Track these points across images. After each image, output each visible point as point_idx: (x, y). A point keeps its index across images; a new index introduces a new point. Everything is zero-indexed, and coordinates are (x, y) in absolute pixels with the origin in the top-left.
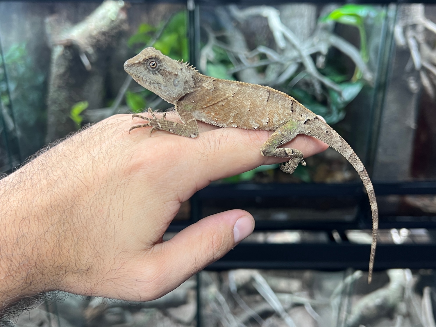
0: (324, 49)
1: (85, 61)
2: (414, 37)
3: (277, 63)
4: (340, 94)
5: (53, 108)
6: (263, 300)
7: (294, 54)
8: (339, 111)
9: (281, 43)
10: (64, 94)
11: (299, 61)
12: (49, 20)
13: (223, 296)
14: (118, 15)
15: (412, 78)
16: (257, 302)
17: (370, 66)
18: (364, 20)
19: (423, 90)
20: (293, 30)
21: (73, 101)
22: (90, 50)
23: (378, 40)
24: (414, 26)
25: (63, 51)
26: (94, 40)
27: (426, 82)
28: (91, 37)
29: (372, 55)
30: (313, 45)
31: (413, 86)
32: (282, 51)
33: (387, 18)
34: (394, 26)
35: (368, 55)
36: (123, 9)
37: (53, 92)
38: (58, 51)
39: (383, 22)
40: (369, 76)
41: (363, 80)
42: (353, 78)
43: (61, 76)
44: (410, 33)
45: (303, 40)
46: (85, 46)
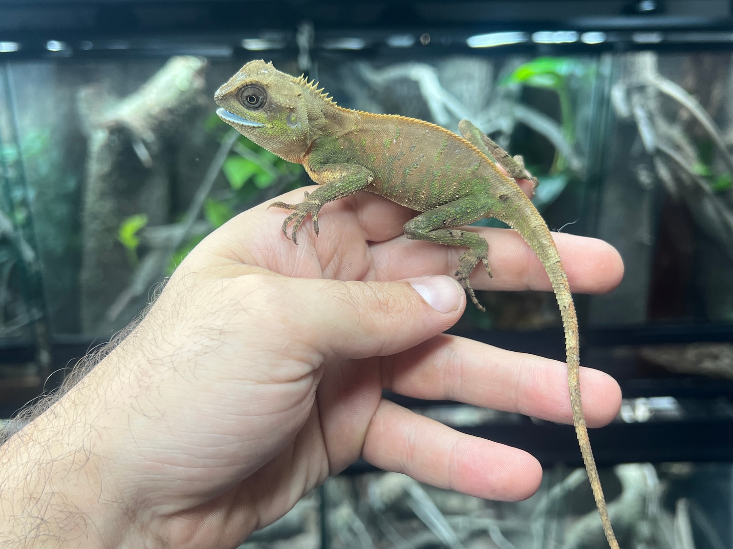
0: (506, 125)
1: (142, 153)
2: (643, 106)
5: (91, 227)
6: (424, 527)
9: (441, 117)
10: (108, 206)
12: (84, 93)
13: (362, 521)
14: (191, 83)
15: (641, 166)
16: (414, 531)
17: (577, 149)
18: (567, 81)
19: (659, 183)
20: (459, 98)
21: (123, 214)
22: (149, 136)
23: (588, 111)
24: (641, 88)
25: (109, 139)
26: (156, 122)
27: (664, 173)
28: (150, 116)
29: (580, 135)
30: (489, 121)
31: (644, 177)
33: (599, 76)
35: (573, 132)
36: (200, 72)
37: (92, 201)
38: (99, 139)
39: (593, 81)
40: (576, 164)
41: (568, 171)
42: (552, 169)
43: (105, 178)
44: (636, 98)
45: (475, 115)
46: (141, 130)
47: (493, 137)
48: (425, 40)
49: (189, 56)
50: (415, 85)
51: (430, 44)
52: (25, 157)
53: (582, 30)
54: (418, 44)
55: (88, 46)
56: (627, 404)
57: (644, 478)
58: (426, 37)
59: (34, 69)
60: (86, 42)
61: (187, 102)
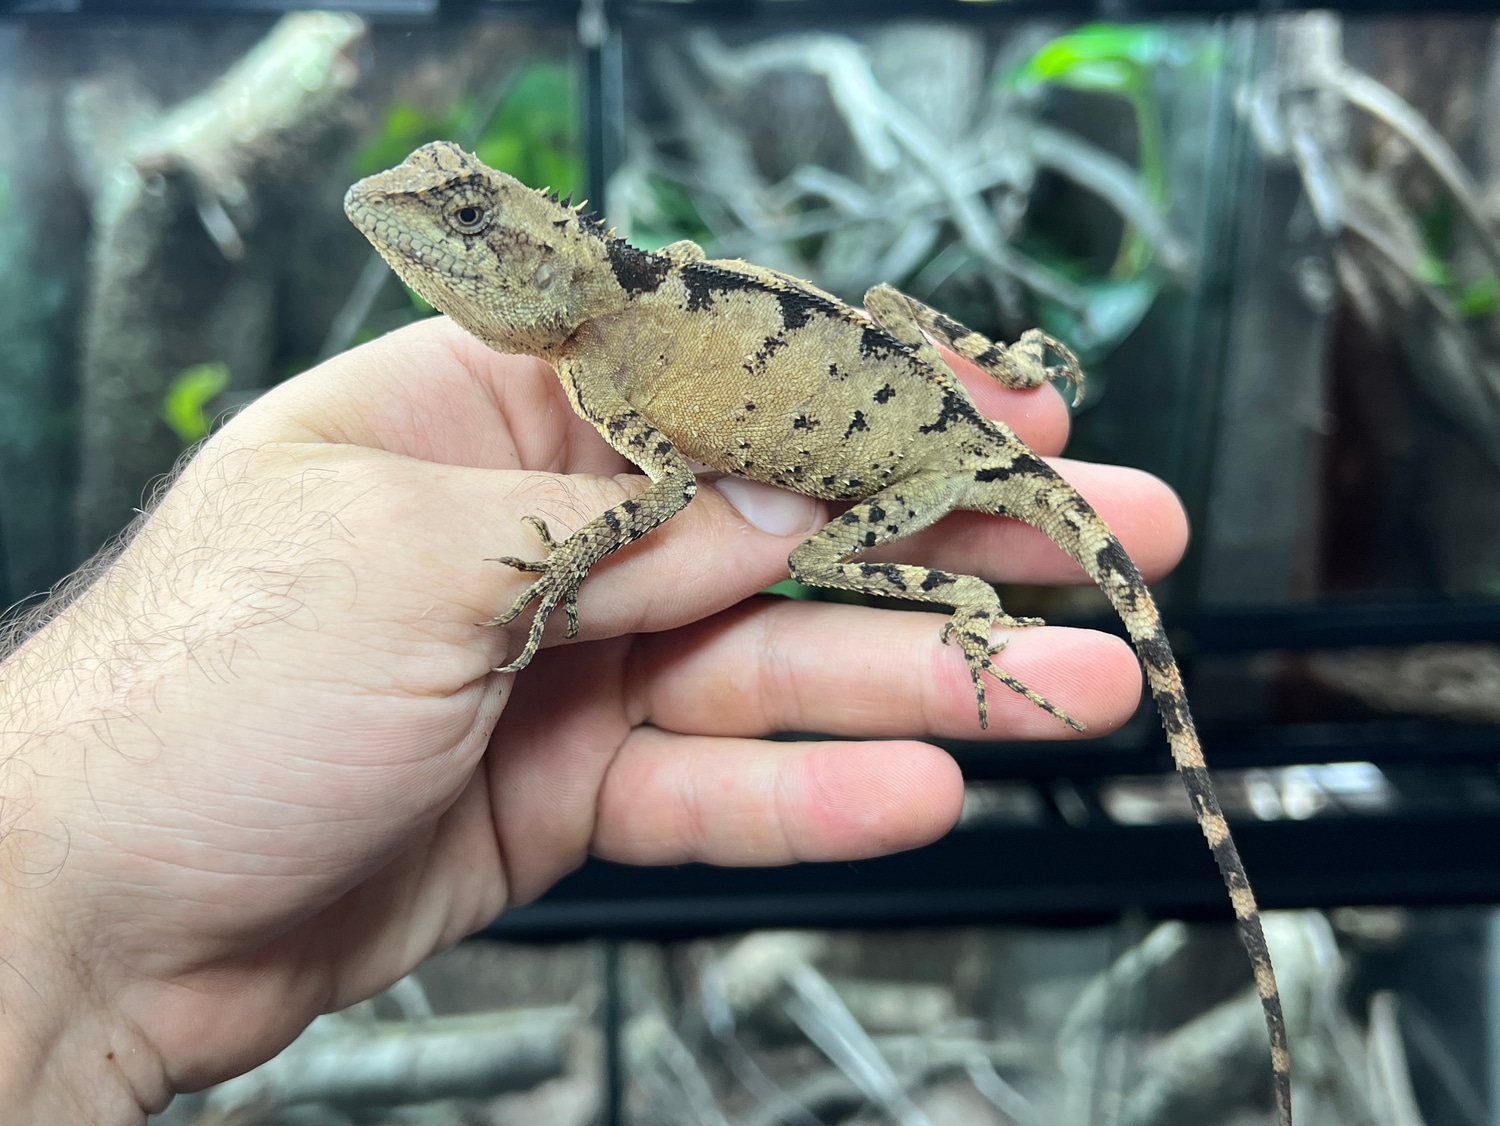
0: (1015, 169)
1: (221, 228)
2: (1311, 133)
3: (859, 224)
4: (1079, 317)
5: (101, 392)
6: (824, 1061)
7: (920, 190)
9: (878, 155)
10: (140, 345)
11: (938, 215)
12: (85, 96)
13: (689, 1045)
14: (329, 75)
15: (1307, 261)
16: (801, 1072)
17: (1177, 224)
18: (1148, 75)
19: (1344, 305)
20: (913, 109)
21: (174, 364)
22: (236, 191)
24: (1308, 94)
25: (145, 195)
26: (250, 160)
27: (1354, 280)
28: (237, 146)
29: (1182, 195)
30: (981, 162)
31: (1315, 287)
32: (880, 183)
33: (1230, 67)
34: (1249, 99)
35: (1166, 184)
36: (348, 51)
37: (104, 334)
39: (1214, 76)
40: (1176, 255)
41: (1154, 269)
42: (1119, 266)
43: (134, 283)
44: (1298, 115)
46: (218, 178)
47: (989, 197)
49: (317, 11)
50: (821, 84)
56: (1264, 780)
57: (1306, 945)
61: (320, 117)
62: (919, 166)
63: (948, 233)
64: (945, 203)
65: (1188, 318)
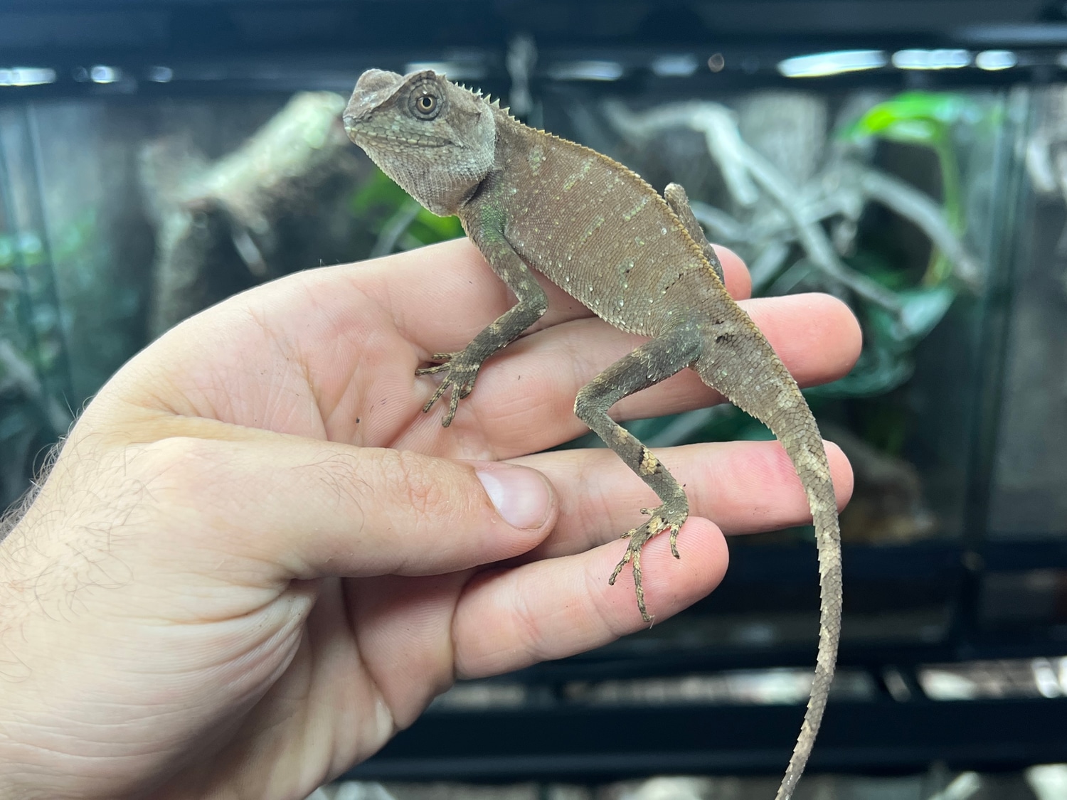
0: (849, 204)
1: (249, 252)
4: (896, 316)
7: (775, 219)
8: (896, 358)
9: (743, 194)
11: (788, 238)
12: (151, 152)
14: (330, 136)
17: (970, 245)
18: (949, 130)
20: (770, 159)
22: (260, 224)
23: (987, 181)
25: (193, 228)
26: (271, 200)
28: (261, 191)
30: (822, 197)
32: (744, 214)
33: (1008, 125)
34: (1025, 145)
35: (962, 214)
38: (175, 228)
39: (997, 132)
40: (969, 269)
41: (953, 280)
42: (928, 277)
43: (187, 293)
44: (1065, 161)
45: (798, 186)
46: (247, 214)
47: (828, 225)
48: (716, 64)
49: (325, 92)
50: (700, 138)
51: (723, 71)
52: (57, 258)
53: (976, 48)
54: (703, 71)
55: (163, 75)
58: (718, 59)
59: (72, 113)
60: (159, 68)
61: (322, 167)
62: (774, 201)
63: (796, 252)
64: (794, 229)
65: (977, 316)
